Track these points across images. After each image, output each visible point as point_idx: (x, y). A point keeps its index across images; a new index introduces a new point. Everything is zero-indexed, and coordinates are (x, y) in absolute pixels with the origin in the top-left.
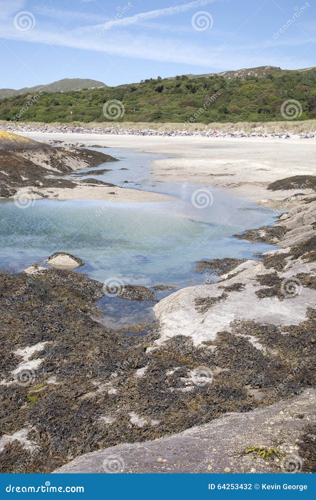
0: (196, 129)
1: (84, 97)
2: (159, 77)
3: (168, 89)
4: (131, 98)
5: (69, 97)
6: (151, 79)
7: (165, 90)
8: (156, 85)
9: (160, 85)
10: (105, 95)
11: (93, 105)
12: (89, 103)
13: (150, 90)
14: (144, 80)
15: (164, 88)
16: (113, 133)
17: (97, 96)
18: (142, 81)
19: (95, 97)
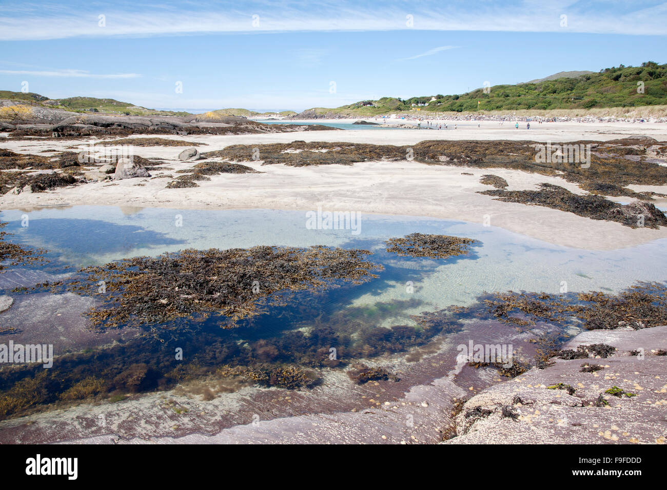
0: (577, 116)
1: (536, 89)
2: (621, 65)
3: (626, 76)
4: (582, 87)
5: (522, 89)
6: (614, 67)
7: (622, 79)
8: (614, 74)
9: (618, 73)
10: (556, 86)
11: (541, 96)
12: (538, 94)
13: (605, 78)
14: (604, 69)
15: (622, 76)
16: (507, 120)
17: (548, 87)
18: (602, 70)
19: (546, 88)
